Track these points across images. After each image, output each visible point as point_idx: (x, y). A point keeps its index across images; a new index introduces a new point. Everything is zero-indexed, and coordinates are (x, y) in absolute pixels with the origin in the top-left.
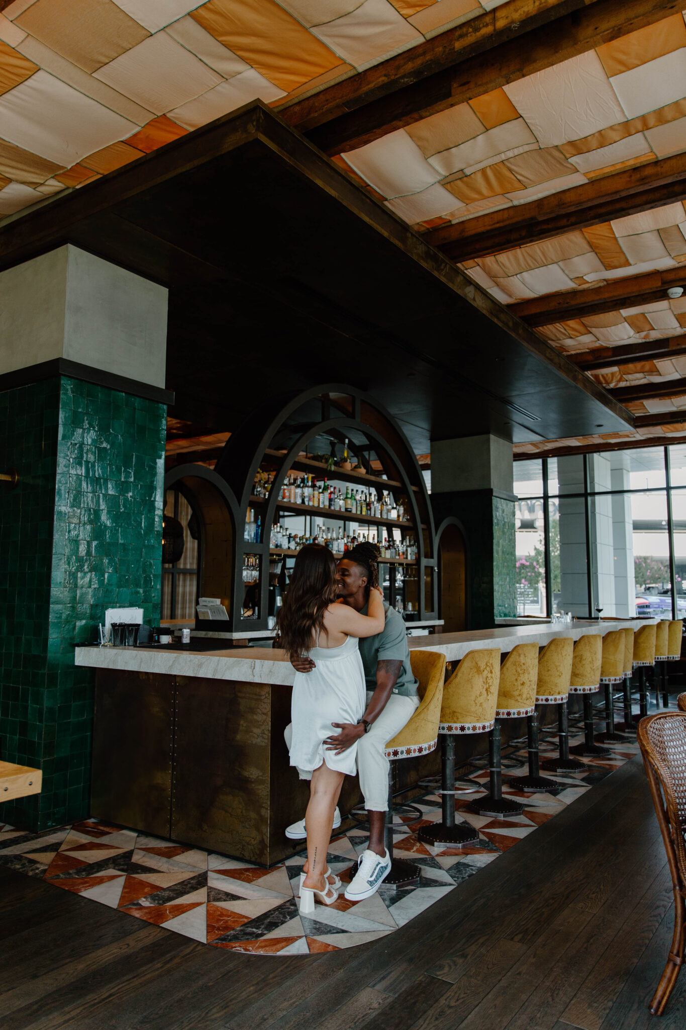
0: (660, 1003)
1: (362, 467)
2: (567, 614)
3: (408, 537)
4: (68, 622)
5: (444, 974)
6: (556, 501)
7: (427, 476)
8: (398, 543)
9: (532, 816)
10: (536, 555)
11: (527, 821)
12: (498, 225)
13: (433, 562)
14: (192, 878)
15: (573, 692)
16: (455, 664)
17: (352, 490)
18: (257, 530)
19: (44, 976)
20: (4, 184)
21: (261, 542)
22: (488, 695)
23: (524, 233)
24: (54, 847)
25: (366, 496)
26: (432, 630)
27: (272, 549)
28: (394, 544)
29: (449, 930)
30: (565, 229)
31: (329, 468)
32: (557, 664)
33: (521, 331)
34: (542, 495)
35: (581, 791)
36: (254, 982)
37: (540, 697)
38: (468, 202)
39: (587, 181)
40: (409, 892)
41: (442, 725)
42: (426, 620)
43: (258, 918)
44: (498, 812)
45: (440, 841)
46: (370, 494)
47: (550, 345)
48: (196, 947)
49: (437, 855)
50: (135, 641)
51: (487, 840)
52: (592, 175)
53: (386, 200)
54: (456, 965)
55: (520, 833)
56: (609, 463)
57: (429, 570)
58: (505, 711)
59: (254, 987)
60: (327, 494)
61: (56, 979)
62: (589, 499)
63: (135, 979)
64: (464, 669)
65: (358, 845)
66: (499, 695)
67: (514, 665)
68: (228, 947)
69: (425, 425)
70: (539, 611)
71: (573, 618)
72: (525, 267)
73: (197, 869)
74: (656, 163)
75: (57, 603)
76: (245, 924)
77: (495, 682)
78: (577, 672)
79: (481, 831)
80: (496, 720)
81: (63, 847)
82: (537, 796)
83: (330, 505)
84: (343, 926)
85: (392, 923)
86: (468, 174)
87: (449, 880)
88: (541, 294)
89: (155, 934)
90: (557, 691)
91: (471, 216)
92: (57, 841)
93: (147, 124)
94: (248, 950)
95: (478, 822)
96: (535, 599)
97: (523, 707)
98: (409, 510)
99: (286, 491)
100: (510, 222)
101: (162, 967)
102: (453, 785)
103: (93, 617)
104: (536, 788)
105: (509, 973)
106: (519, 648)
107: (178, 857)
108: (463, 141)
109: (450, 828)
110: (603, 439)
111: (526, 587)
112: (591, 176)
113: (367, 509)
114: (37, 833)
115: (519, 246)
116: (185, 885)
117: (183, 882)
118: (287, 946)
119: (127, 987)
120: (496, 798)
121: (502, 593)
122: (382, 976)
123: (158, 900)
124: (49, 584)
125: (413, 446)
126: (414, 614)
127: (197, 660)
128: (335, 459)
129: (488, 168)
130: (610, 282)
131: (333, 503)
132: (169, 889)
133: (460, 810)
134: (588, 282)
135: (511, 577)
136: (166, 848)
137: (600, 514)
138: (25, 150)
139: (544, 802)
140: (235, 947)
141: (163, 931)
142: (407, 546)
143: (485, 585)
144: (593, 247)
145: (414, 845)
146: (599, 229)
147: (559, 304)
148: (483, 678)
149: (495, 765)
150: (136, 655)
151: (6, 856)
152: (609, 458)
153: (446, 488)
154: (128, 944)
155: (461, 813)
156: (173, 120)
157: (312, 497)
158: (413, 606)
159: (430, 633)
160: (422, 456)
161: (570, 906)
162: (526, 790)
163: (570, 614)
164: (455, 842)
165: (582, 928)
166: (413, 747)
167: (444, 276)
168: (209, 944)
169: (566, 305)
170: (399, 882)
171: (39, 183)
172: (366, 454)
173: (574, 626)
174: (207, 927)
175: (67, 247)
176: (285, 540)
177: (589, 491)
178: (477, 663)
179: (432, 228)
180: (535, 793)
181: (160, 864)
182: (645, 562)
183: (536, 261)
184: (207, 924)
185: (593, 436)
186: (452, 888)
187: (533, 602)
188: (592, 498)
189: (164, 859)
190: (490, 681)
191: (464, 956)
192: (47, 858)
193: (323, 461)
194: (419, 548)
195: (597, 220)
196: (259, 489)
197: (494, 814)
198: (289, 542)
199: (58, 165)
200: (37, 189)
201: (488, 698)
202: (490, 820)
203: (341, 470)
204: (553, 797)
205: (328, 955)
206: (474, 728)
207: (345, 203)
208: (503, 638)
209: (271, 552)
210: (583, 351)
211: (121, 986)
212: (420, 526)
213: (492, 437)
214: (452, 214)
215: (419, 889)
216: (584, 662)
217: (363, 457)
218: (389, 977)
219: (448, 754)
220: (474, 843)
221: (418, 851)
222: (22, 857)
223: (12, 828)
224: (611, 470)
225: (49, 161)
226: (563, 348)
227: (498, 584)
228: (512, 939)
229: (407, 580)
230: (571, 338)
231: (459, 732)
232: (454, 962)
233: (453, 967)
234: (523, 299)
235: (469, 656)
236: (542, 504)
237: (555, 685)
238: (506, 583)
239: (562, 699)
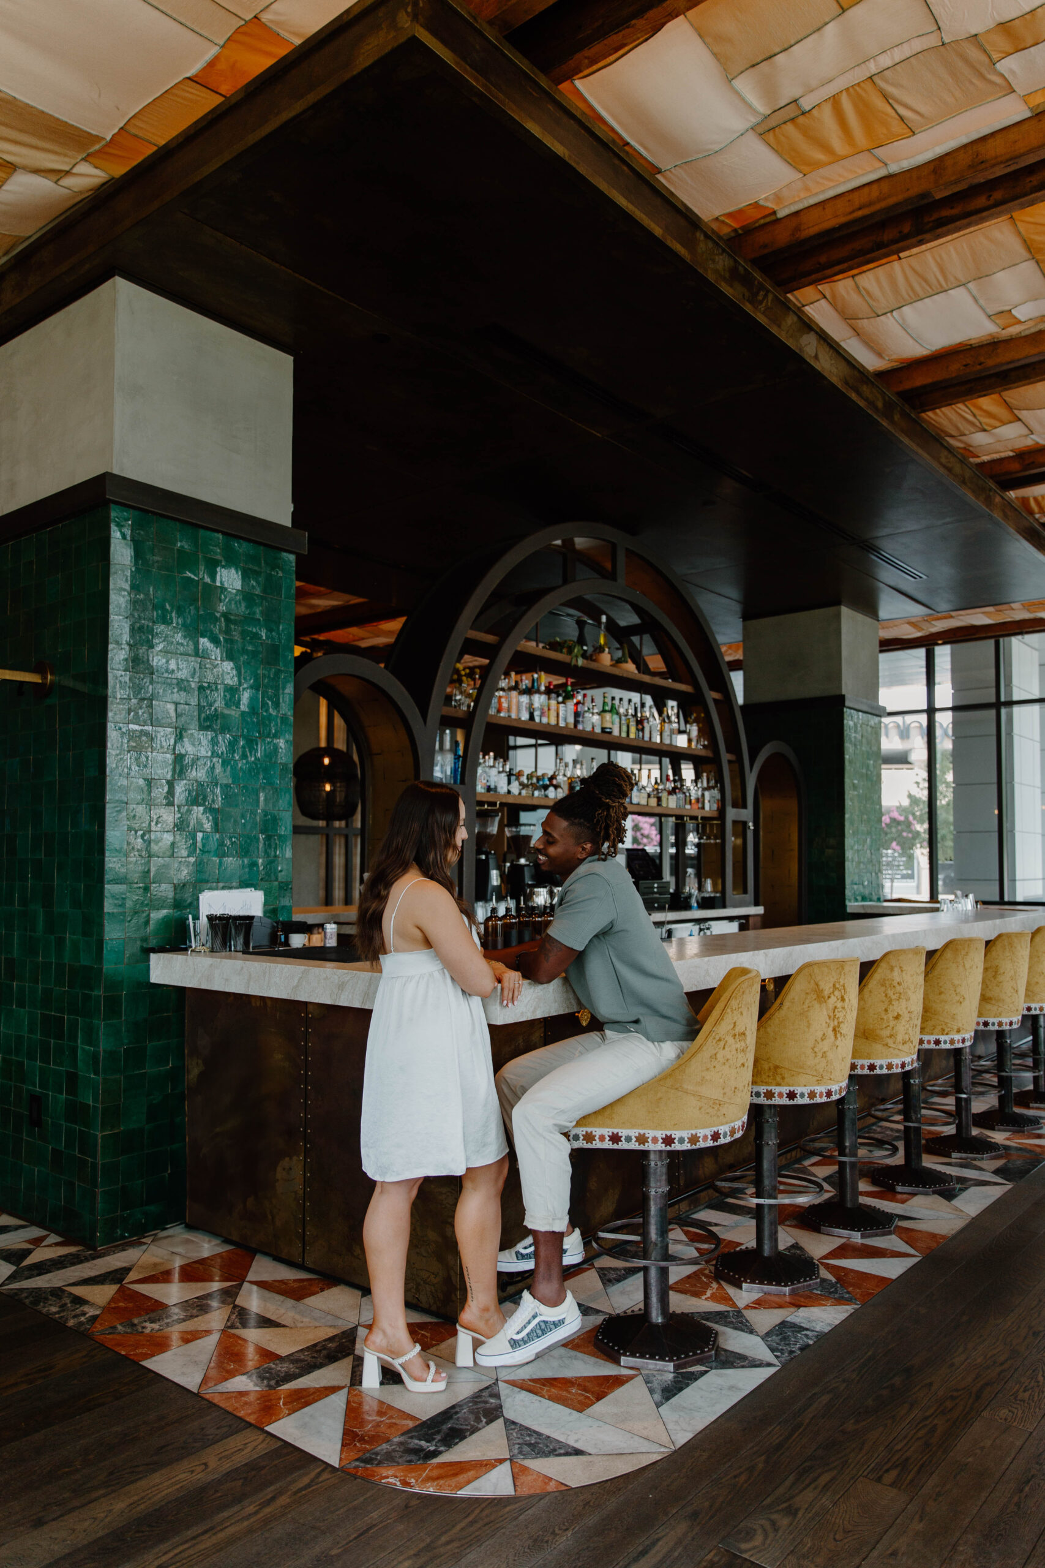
1: (629, 660)
2: (967, 896)
3: (705, 775)
4: (136, 913)
5: (754, 1548)
6: (949, 715)
7: (737, 680)
8: (688, 783)
9: (909, 1237)
10: (911, 805)
11: (904, 1248)
12: (860, 214)
13: (747, 814)
14: (331, 1339)
15: (981, 1027)
16: (781, 982)
17: (613, 699)
18: (455, 763)
19: (54, 1523)
20: (4, 175)
21: (463, 782)
22: (836, 1038)
23: (907, 228)
24: (117, 1276)
25: (636, 709)
26: (745, 923)
27: (481, 793)
28: (682, 785)
29: (763, 1458)
30: (985, 214)
31: (573, 662)
32: (956, 982)
33: (897, 417)
34: (925, 708)
35: (994, 1193)
36: (412, 1552)
37: (926, 1038)
38: (805, 169)
39: (1028, 114)
40: (695, 1377)
41: (756, 1089)
42: (735, 906)
43: (432, 1419)
44: (852, 1229)
45: (753, 1282)
46: (643, 705)
47: (948, 442)
48: (319, 1475)
49: (747, 1307)
50: (246, 943)
51: (834, 1280)
52: (1038, 100)
53: (659, 171)
54: (776, 1530)
55: (891, 1269)
56: (1036, 654)
57: (740, 828)
58: (867, 1062)
59: (410, 1562)
60: (571, 704)
61: (74, 1530)
62: (1003, 711)
63: (207, 1536)
64: (795, 991)
65: (613, 1285)
66: (857, 1037)
67: (882, 985)
68: (374, 1476)
69: (734, 593)
70: (915, 891)
71: (977, 902)
72: (906, 297)
73: (340, 1322)
75: (118, 881)
76: (409, 1431)
77: (849, 1017)
78: (989, 994)
79: (822, 1263)
80: (851, 1077)
81: (133, 1276)
82: (918, 1200)
83: (576, 723)
84: (577, 1441)
85: (665, 1439)
86: (807, 108)
87: (767, 1355)
88: (934, 349)
89: (255, 1444)
90: (955, 1028)
91: (812, 201)
92: (124, 1265)
93: (229, 39)
94: (408, 1484)
95: (817, 1246)
96: (910, 872)
97: (897, 1056)
98: (707, 731)
99: (503, 700)
100: (883, 205)
101: (256, 1513)
102: (775, 1188)
103: (178, 904)
104: (917, 1186)
105: (875, 1553)
106: (891, 956)
107: (312, 1298)
108: (799, 37)
109: (768, 1258)
110: (1029, 610)
111: (896, 854)
112: (1037, 103)
113: (638, 730)
114: (95, 1249)
115: (898, 253)
116: (317, 1351)
117: (315, 1345)
118: (477, 1478)
119: (191, 1552)
120: (849, 1205)
121: (859, 863)
122: (640, 1548)
123: (269, 1379)
124: (102, 852)
125: (714, 628)
126: (714, 898)
127: (336, 977)
128: (585, 648)
129: (844, 93)
131: (581, 719)
132: (289, 1358)
133: (788, 1223)
134: (1020, 322)
135: (874, 837)
136: (295, 1281)
137: (1020, 736)
138: (27, 105)
139: (932, 1212)
140: (387, 1477)
141: (269, 1439)
142: (704, 789)
143: (830, 851)
144: (1034, 250)
145: (707, 1286)
147: (966, 365)
148: (827, 1009)
149: (847, 1151)
150: (242, 968)
151: (39, 1289)
152: (1036, 646)
153: (767, 696)
154: (205, 1464)
155: (789, 1229)
156: (274, 27)
157: (546, 709)
158: (714, 885)
159: (743, 928)
160: (730, 646)
161: (984, 1414)
162: (899, 1189)
163: (971, 896)
164: (778, 1284)
165: (1009, 1460)
166: (701, 1133)
167: (763, 313)
168: (342, 1469)
169: (979, 367)
170: (679, 1358)
171: (60, 171)
172: (635, 639)
173: (978, 917)
174: (344, 1434)
175: (114, 283)
176: (504, 778)
177: (1003, 699)
178: (817, 985)
179: (742, 228)
180: (915, 1194)
181: (282, 1311)
183: (926, 281)
184: (344, 1429)
185: (1013, 605)
186: (771, 1371)
187: (904, 877)
188: (1008, 709)
189: (290, 1302)
190: (840, 1015)
191: (792, 1512)
192: (101, 1295)
193: (565, 650)
194: (722, 792)
196: (458, 697)
197: (845, 1233)
198: (509, 783)
199: (89, 133)
200: (61, 183)
201: (837, 1043)
202: (837, 1243)
203: (593, 665)
204: (946, 1202)
205: (547, 1498)
206: (812, 1095)
207: (582, 169)
208: (862, 939)
209: (479, 798)
210: (1003, 455)
211: (181, 1548)
212: (725, 757)
213: (845, 610)
214: (778, 197)
215: (713, 1371)
216: (1000, 978)
217: (632, 645)
218: (653, 1551)
219: (766, 1136)
220: (810, 1285)
221: (713, 1298)
222: (64, 1291)
223: (59, 1239)
224: (1041, 665)
225: (73, 126)
226: (968, 451)
227: (852, 849)
228: (879, 1480)
229: (704, 844)
230: (985, 430)
231: (785, 1101)
232: (773, 1523)
233: (771, 1535)
234: (902, 361)
235: (806, 971)
236: (925, 723)
237: (953, 1017)
238: (866, 847)
239: (963, 1041)
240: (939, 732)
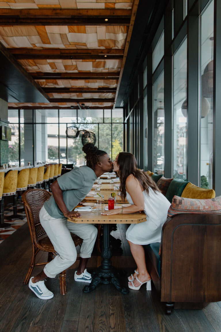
0: (26, 280)
6: (23, 125)
9: (14, 227)
10: (15, 144)
11: (13, 229)
15: (29, 186)
23: (14, 21)
30: (30, 24)
33: (12, 59)
34: (18, 123)
37: (18, 189)
39: (38, 8)
44: (3, 228)
47: (23, 67)
52: (40, 6)
55: (11, 233)
56: (41, 114)
58: (6, 194)
62: (34, 125)
66: (4, 189)
67: (9, 178)
72: (14, 35)
74: (61, 9)
77: (2, 184)
80: (3, 197)
97: (12, 192)
100: (9, 14)
104: (16, 218)
110: (39, 105)
115: (13, 25)
120: (2, 223)
121: (4, 155)
130: (44, 49)
134: (37, 47)
135: (7, 150)
137: (38, 130)
139: (19, 222)
144: (39, 34)
146: (41, 27)
147: (27, 52)
162: (12, 219)
169: (29, 53)
177: (34, 122)
180: (15, 220)
182: (51, 147)
183: (19, 33)
185: (36, 103)
195: (41, 24)
204: (21, 220)
210: (34, 72)
224: (42, 116)
226: (27, 69)
228: (9, 265)
230: (30, 66)
234: (13, 47)
236: (18, 126)
237: (23, 184)
238: (5, 152)
239: (25, 189)
240: (21, 129)
